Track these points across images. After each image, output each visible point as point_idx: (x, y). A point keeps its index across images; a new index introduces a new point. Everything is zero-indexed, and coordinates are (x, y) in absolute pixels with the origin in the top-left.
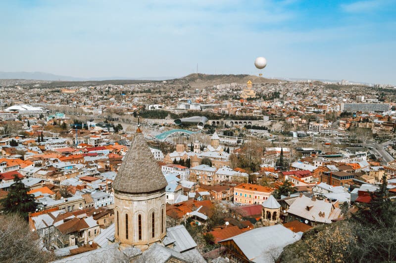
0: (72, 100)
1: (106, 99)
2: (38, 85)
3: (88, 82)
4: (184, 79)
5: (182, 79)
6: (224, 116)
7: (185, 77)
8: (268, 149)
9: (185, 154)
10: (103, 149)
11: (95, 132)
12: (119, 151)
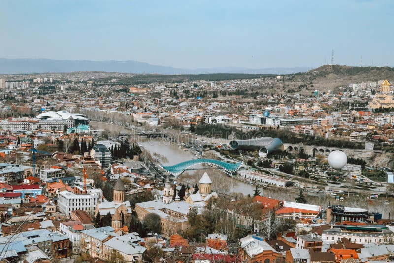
0: (133, 104)
1: (175, 104)
2: (115, 80)
3: (179, 76)
4: (310, 73)
5: (307, 74)
6: (308, 139)
7: (312, 71)
8: (286, 204)
9: (121, 206)
10: (34, 189)
11: (77, 159)
12: (54, 192)
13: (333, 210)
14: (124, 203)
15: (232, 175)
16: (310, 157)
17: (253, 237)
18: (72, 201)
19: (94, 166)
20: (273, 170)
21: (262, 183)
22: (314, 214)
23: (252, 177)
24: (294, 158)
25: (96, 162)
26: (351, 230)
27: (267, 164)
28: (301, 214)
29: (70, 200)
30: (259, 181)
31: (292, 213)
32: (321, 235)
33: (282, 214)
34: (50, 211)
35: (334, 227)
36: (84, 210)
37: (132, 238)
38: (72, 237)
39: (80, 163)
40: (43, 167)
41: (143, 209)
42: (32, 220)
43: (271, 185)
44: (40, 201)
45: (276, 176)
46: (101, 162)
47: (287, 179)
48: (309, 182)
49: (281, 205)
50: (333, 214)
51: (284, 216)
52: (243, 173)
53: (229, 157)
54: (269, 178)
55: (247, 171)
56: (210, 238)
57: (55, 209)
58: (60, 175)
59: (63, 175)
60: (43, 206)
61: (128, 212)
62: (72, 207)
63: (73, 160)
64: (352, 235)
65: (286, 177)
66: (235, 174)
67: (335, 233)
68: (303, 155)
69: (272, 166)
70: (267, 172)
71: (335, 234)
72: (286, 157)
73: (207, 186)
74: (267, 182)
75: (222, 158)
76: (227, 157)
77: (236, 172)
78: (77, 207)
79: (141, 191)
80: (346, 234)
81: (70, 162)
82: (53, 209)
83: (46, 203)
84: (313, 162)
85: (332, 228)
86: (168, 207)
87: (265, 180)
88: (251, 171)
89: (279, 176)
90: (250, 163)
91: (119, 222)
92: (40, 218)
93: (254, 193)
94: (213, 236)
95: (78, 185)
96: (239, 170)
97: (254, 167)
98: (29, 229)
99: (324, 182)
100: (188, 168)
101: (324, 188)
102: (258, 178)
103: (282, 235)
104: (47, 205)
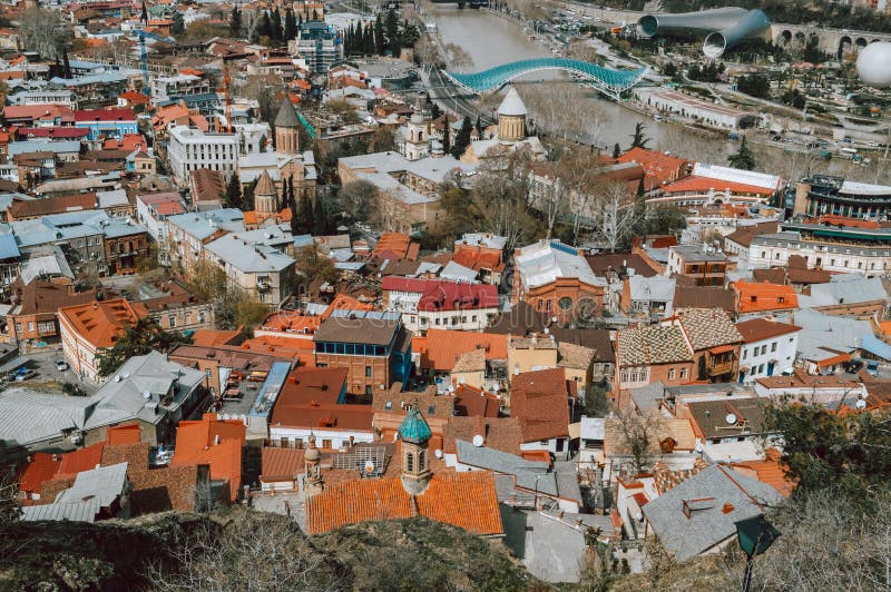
6: (835, 13)
8: (700, 170)
9: (290, 162)
10: (120, 119)
11: (253, 54)
12: (162, 127)
13: (813, 188)
14: (300, 156)
15: (618, 97)
16: (829, 57)
17: (553, 245)
18: (191, 149)
19: (289, 71)
20: (722, 88)
21: (682, 119)
22: (763, 196)
23: (663, 103)
24: (789, 60)
25: (295, 62)
26: (826, 237)
27: (712, 74)
28: (728, 195)
29: (188, 146)
30: (678, 112)
31: (707, 191)
32: (748, 247)
33: (683, 192)
34: (143, 171)
35: (784, 229)
36: (214, 168)
37: (272, 237)
38: (155, 228)
39: (257, 62)
40: (175, 71)
41: (350, 171)
42: (89, 189)
43: (705, 124)
44: (126, 147)
45: (723, 102)
46: (307, 63)
47: (745, 110)
48: (799, 119)
49: (685, 172)
50: (811, 197)
51: (685, 197)
52: (644, 94)
53: (630, 54)
54: (702, 107)
55: (658, 90)
56: (465, 243)
57: (154, 166)
58: (197, 90)
59: (204, 89)
60: (129, 158)
61: (308, 177)
62: (192, 162)
63: (243, 56)
64: (826, 249)
65: (745, 106)
66: (625, 95)
67: (784, 243)
68: (813, 54)
69: (722, 77)
70: (705, 93)
71: (784, 246)
72: (771, 59)
73: (514, 121)
74: (696, 117)
75: (610, 58)
76: (624, 56)
77: (630, 90)
78: (203, 162)
79: (365, 130)
80: (811, 247)
81: (236, 61)
82: (150, 167)
83: (136, 152)
84: (833, 70)
85: (779, 230)
86: (412, 168)
87: (690, 110)
88: (667, 89)
89: (731, 101)
90: (669, 70)
91: (269, 198)
92: (107, 184)
93: (633, 140)
94: (471, 239)
95: (221, 112)
96: (639, 85)
97: (678, 79)
98: (68, 209)
99: (837, 120)
100: (511, 79)
101: (830, 135)
102: (676, 105)
103: (644, 243)
104: (136, 156)
